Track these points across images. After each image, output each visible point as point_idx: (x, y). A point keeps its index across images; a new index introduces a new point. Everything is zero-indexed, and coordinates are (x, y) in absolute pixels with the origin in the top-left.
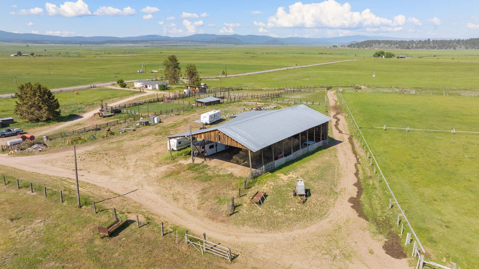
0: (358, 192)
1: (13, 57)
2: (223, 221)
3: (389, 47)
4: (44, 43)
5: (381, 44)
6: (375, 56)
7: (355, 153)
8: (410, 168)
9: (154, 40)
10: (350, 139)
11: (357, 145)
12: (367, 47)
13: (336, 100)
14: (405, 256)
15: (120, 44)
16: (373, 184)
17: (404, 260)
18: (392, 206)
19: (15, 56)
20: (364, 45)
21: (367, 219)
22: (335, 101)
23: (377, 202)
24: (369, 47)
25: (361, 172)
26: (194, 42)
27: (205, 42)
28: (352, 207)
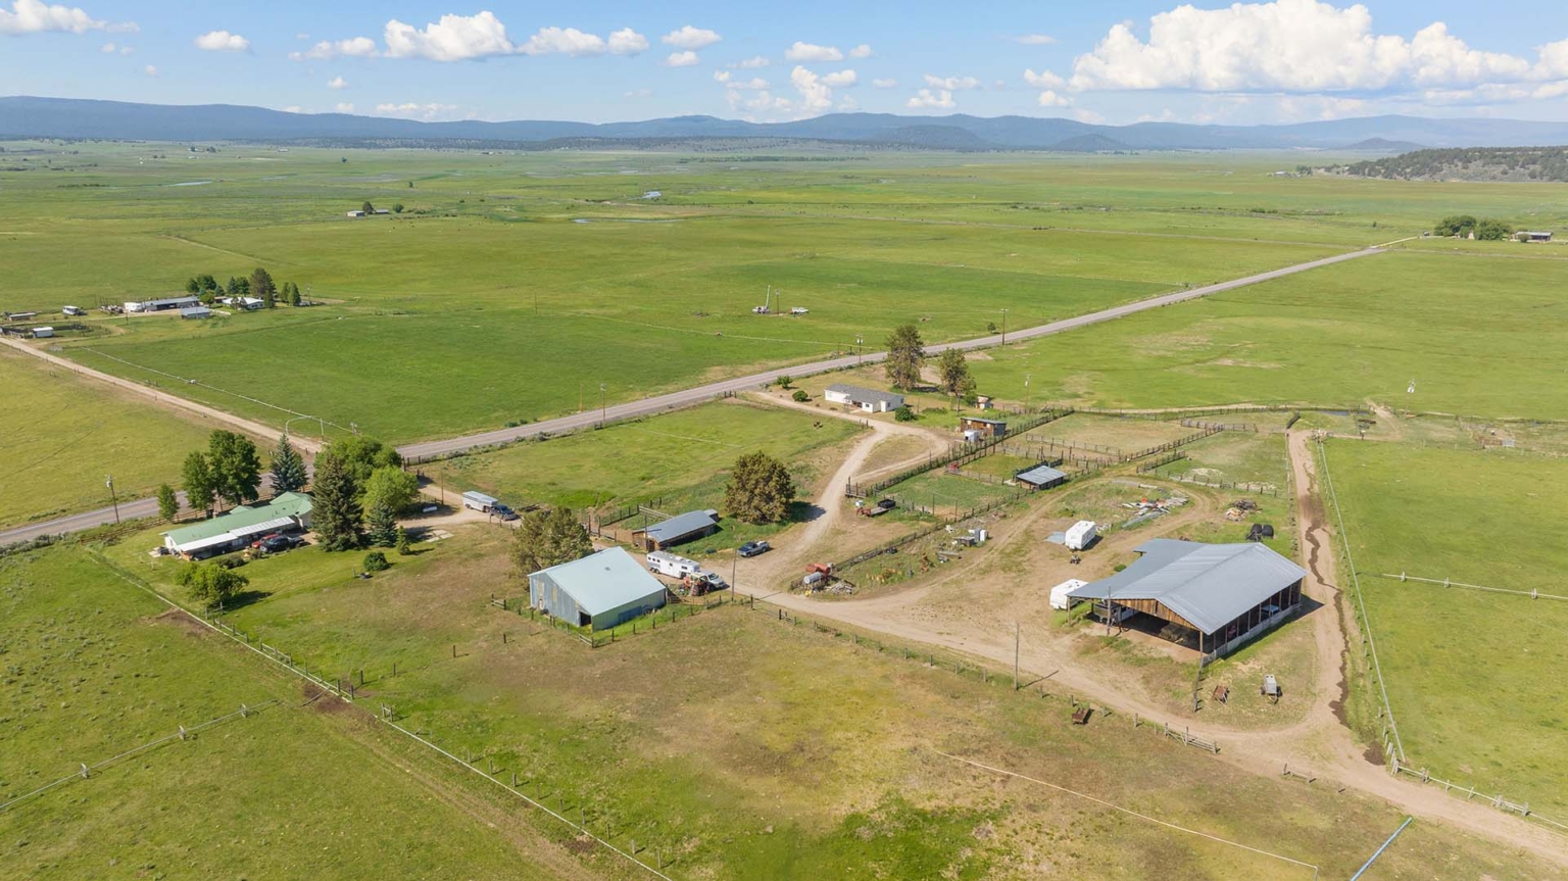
0: (1342, 695)
1: (352, 219)
2: (1188, 717)
3: (1505, 173)
4: (379, 147)
5: (1473, 166)
6: (1443, 231)
7: (1343, 630)
8: (1424, 664)
9: (702, 138)
10: (1338, 598)
11: (1349, 613)
12: (1418, 174)
13: (1312, 471)
14: (1384, 763)
15: (602, 149)
16: (1364, 686)
17: (1383, 767)
18: (1382, 716)
19: (358, 215)
20: (1408, 167)
21: (1350, 728)
22: (1309, 475)
23: (1364, 709)
24: (1427, 176)
25: (1349, 666)
26: (827, 145)
27: (864, 143)
28: (1333, 712)
